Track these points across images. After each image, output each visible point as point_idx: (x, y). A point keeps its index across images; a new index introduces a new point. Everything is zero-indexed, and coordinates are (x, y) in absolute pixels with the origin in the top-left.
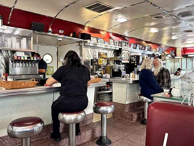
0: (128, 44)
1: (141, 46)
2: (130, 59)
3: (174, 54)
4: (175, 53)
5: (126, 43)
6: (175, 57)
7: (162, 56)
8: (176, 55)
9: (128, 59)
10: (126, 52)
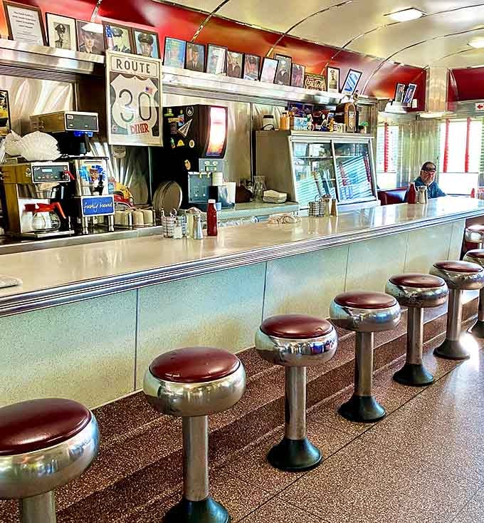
0: (150, 42)
1: (235, 55)
2: (167, 126)
3: (415, 101)
4: (421, 95)
5: (137, 34)
6: (423, 115)
7: (347, 107)
8: (422, 107)
9: (151, 124)
10: (136, 86)
